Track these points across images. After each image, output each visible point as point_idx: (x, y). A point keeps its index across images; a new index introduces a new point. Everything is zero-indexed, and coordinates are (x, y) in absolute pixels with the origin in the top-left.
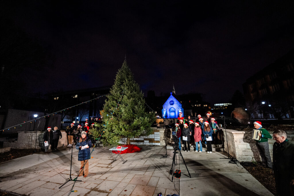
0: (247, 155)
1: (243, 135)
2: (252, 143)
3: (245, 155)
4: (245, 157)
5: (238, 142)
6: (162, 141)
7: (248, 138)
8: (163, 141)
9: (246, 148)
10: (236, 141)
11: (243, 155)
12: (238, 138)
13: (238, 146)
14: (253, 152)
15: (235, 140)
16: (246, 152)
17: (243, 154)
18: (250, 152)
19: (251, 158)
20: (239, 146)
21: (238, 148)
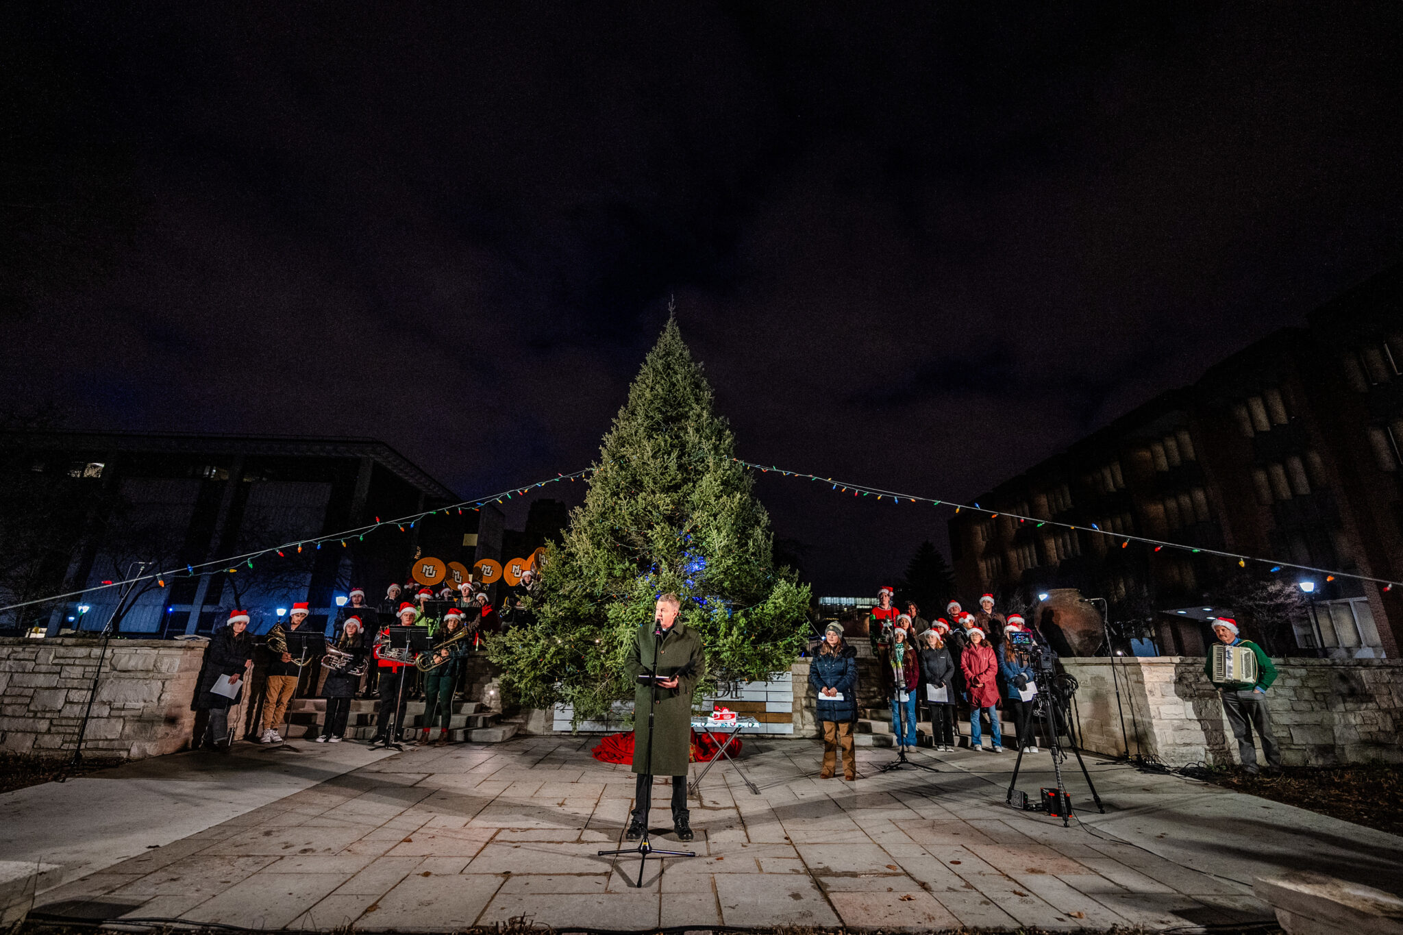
0: (1188, 742)
1: (1172, 669)
2: (1200, 698)
3: (1183, 741)
4: (1184, 750)
5: (1158, 693)
6: (799, 714)
7: (1185, 682)
8: (802, 716)
9: (1183, 717)
10: (1150, 692)
11: (1177, 744)
12: (1155, 679)
13: (1158, 708)
14: (1205, 730)
15: (1148, 686)
16: (1185, 732)
17: (1178, 741)
18: (1195, 730)
19: (1203, 753)
20: (1162, 709)
21: (1161, 719)
